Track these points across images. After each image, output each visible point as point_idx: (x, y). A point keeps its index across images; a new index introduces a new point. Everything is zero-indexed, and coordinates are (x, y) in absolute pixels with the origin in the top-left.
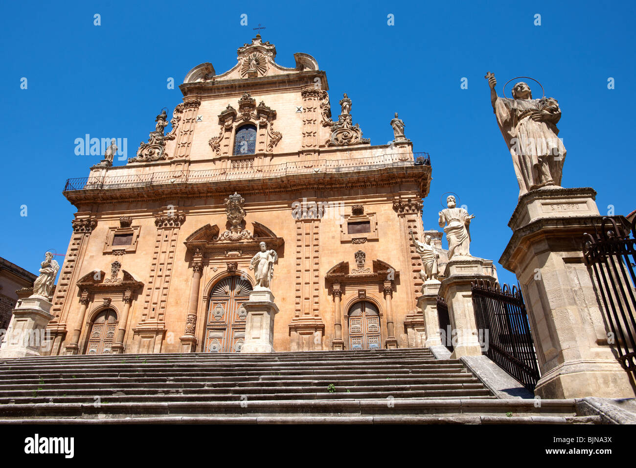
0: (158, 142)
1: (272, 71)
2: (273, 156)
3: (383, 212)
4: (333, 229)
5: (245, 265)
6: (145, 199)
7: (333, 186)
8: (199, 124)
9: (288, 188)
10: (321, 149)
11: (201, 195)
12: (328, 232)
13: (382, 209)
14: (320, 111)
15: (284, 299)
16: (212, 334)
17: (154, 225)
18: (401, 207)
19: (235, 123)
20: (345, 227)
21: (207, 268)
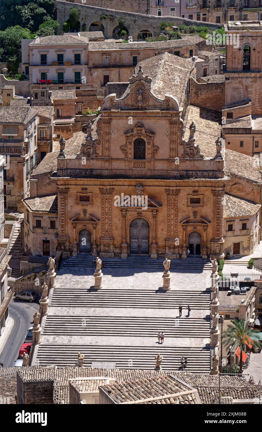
0: (91, 145)
1: (151, 101)
4: (184, 201)
5: (145, 214)
8: (113, 136)
14: (178, 134)
15: (162, 230)
16: (133, 240)
17: (99, 193)
18: (215, 194)
19: (133, 138)
20: (189, 200)
21: (128, 215)
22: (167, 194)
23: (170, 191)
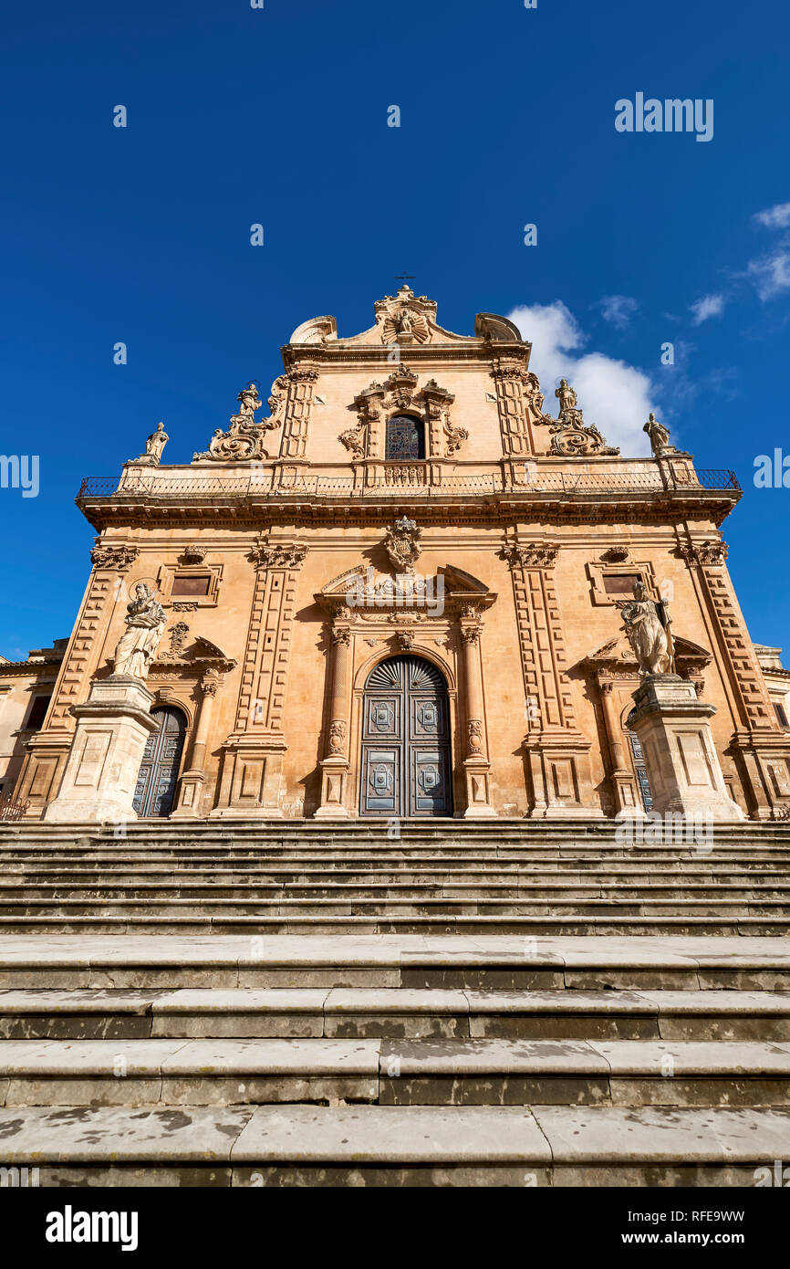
0: (246, 431)
1: (438, 339)
2: (457, 464)
3: (661, 561)
4: (579, 584)
5: (427, 637)
6: (231, 519)
7: (571, 516)
8: (320, 409)
9: (493, 514)
10: (540, 459)
11: (336, 518)
12: (570, 589)
13: (659, 556)
14: (526, 402)
15: (506, 697)
16: (374, 756)
17: (252, 566)
18: (693, 554)
19: (384, 410)
20: (599, 582)
21: (357, 640)
22: (512, 557)
23: (521, 548)
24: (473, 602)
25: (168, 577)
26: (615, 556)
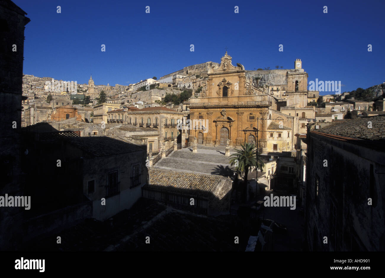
1: (231, 68)
2: (232, 97)
4: (246, 117)
5: (227, 125)
6: (203, 108)
10: (244, 96)
11: (216, 108)
12: (245, 119)
13: (257, 113)
14: (243, 83)
15: (235, 133)
16: (221, 139)
17: (207, 114)
18: (262, 114)
19: (222, 87)
20: (249, 118)
21: (219, 125)
22: (238, 113)
23: (239, 112)
24: (232, 122)
25: (198, 116)
26: (251, 114)
